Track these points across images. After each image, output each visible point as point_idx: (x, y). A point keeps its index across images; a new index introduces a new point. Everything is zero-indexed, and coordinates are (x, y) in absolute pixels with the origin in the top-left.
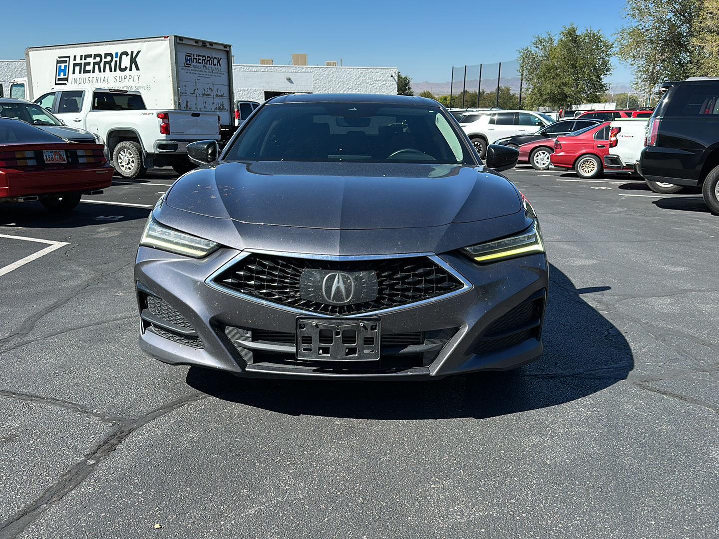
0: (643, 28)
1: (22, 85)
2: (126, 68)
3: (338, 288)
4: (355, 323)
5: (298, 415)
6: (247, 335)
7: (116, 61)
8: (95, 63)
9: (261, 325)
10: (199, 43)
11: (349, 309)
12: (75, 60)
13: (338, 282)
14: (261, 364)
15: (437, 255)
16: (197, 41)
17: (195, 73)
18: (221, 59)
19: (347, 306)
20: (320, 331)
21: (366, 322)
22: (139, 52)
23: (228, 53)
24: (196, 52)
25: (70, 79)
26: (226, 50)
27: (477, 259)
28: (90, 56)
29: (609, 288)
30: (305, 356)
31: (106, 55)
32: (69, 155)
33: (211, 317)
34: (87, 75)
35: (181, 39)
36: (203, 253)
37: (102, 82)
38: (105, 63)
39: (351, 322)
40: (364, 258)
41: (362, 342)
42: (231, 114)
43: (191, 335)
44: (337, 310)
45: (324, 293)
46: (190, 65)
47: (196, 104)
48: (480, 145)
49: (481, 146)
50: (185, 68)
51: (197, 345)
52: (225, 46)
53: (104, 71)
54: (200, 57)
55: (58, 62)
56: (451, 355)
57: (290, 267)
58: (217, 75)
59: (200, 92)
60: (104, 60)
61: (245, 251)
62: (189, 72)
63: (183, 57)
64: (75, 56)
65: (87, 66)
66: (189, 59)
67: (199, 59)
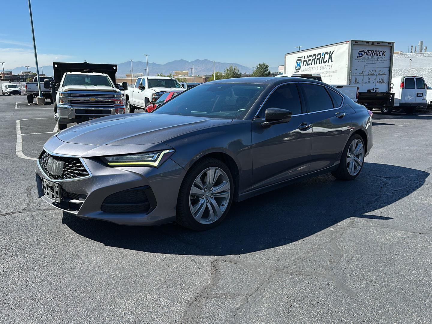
2: (327, 61)
3: (54, 167)
4: (53, 184)
7: (322, 58)
8: (313, 60)
11: (56, 177)
12: (304, 59)
13: (55, 164)
15: (83, 158)
16: (368, 42)
17: (365, 62)
18: (385, 51)
19: (54, 176)
20: (47, 185)
22: (334, 51)
24: (367, 48)
26: (391, 46)
27: (109, 164)
28: (311, 56)
31: (318, 54)
34: (309, 66)
35: (356, 42)
37: (315, 69)
38: (318, 59)
40: (59, 155)
41: (55, 193)
42: (389, 86)
45: (51, 169)
46: (362, 57)
47: (362, 80)
50: (357, 59)
52: (389, 43)
53: (316, 64)
54: (369, 52)
55: (298, 60)
56: (82, 207)
59: (367, 73)
60: (317, 57)
62: (360, 61)
63: (356, 53)
64: (305, 56)
65: (309, 62)
66: (361, 53)
67: (368, 53)
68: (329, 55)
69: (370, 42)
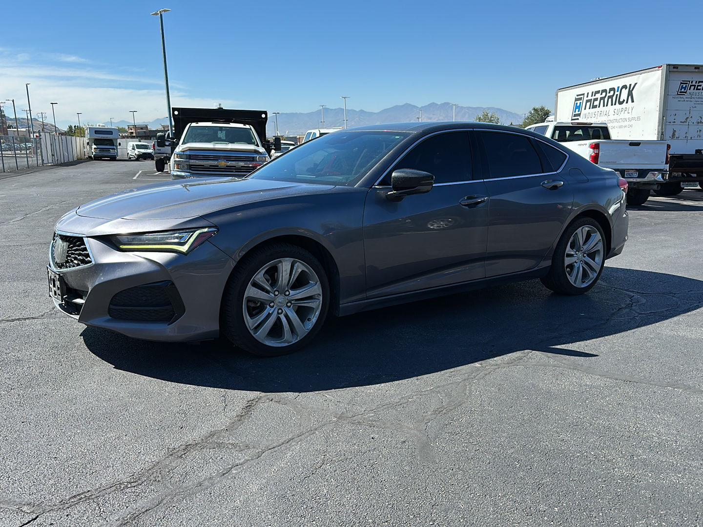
2: (624, 100)
7: (617, 95)
8: (601, 98)
12: (587, 97)
15: (87, 237)
16: (697, 67)
17: (690, 101)
22: (636, 84)
24: (695, 78)
25: (582, 114)
27: (121, 246)
28: (598, 92)
31: (611, 90)
34: (594, 110)
35: (675, 67)
37: (604, 115)
38: (609, 97)
39: (53, 273)
41: (57, 288)
46: (686, 92)
47: (686, 133)
50: (677, 96)
53: (607, 106)
55: (576, 100)
56: (83, 310)
59: (694, 120)
60: (608, 95)
62: (683, 100)
63: (676, 85)
64: (588, 93)
65: (595, 102)
66: (684, 86)
67: (698, 86)
68: (628, 89)
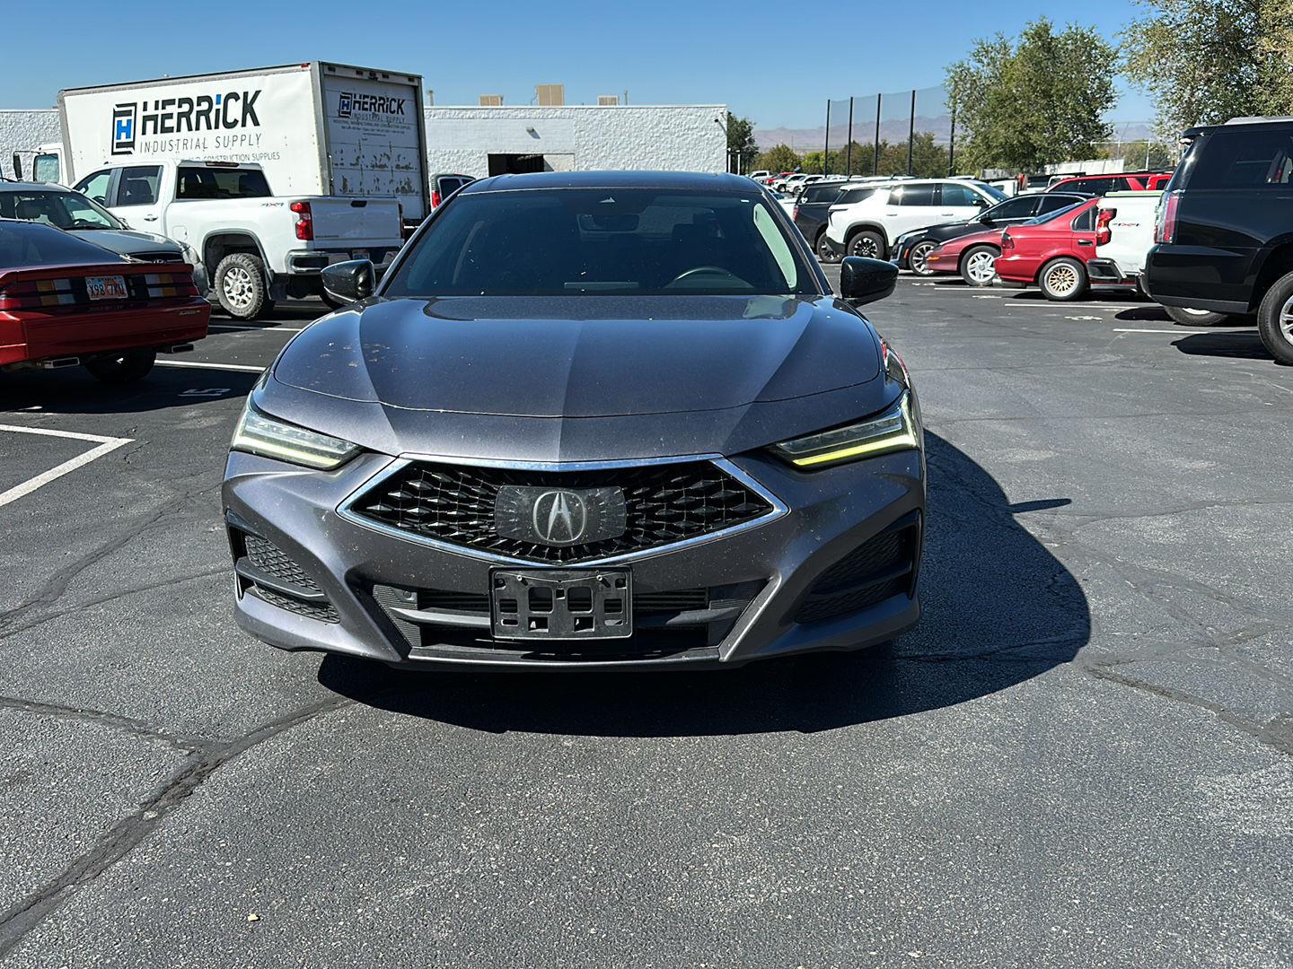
0: (1171, 23)
1: (55, 156)
2: (236, 122)
3: (559, 517)
4: (588, 576)
5: (501, 731)
6: (411, 599)
7: (218, 110)
8: (180, 115)
9: (431, 582)
10: (364, 73)
11: (579, 551)
12: (145, 109)
13: (560, 506)
14: (434, 647)
15: (726, 458)
16: (359, 71)
17: (359, 129)
18: (403, 101)
19: (574, 547)
20: (532, 590)
21: (607, 574)
22: (257, 93)
23: (416, 91)
24: (359, 90)
25: (137, 145)
26: (413, 85)
27: (800, 462)
28: (172, 102)
29: (1068, 501)
30: (506, 633)
31: (200, 100)
32: (131, 284)
33: (347, 570)
34: (168, 136)
35: (331, 67)
36: (335, 462)
37: (193, 146)
38: (199, 114)
39: (582, 573)
40: (601, 465)
41: (602, 607)
42: (424, 200)
43: (316, 599)
44: (559, 554)
45: (536, 526)
46: (350, 113)
47: (361, 184)
48: (872, 243)
49: (874, 245)
50: (339, 119)
51: (328, 618)
52: (411, 78)
53: (197, 129)
54: (366, 100)
55: (116, 114)
56: (754, 626)
57: (478, 484)
58: (396, 130)
59: (368, 161)
60: (196, 108)
61: (403, 458)
62: (348, 126)
63: (335, 100)
64: (146, 103)
65: (167, 121)
66: (346, 103)
67: (364, 103)
68: (241, 101)
69: (366, 70)
